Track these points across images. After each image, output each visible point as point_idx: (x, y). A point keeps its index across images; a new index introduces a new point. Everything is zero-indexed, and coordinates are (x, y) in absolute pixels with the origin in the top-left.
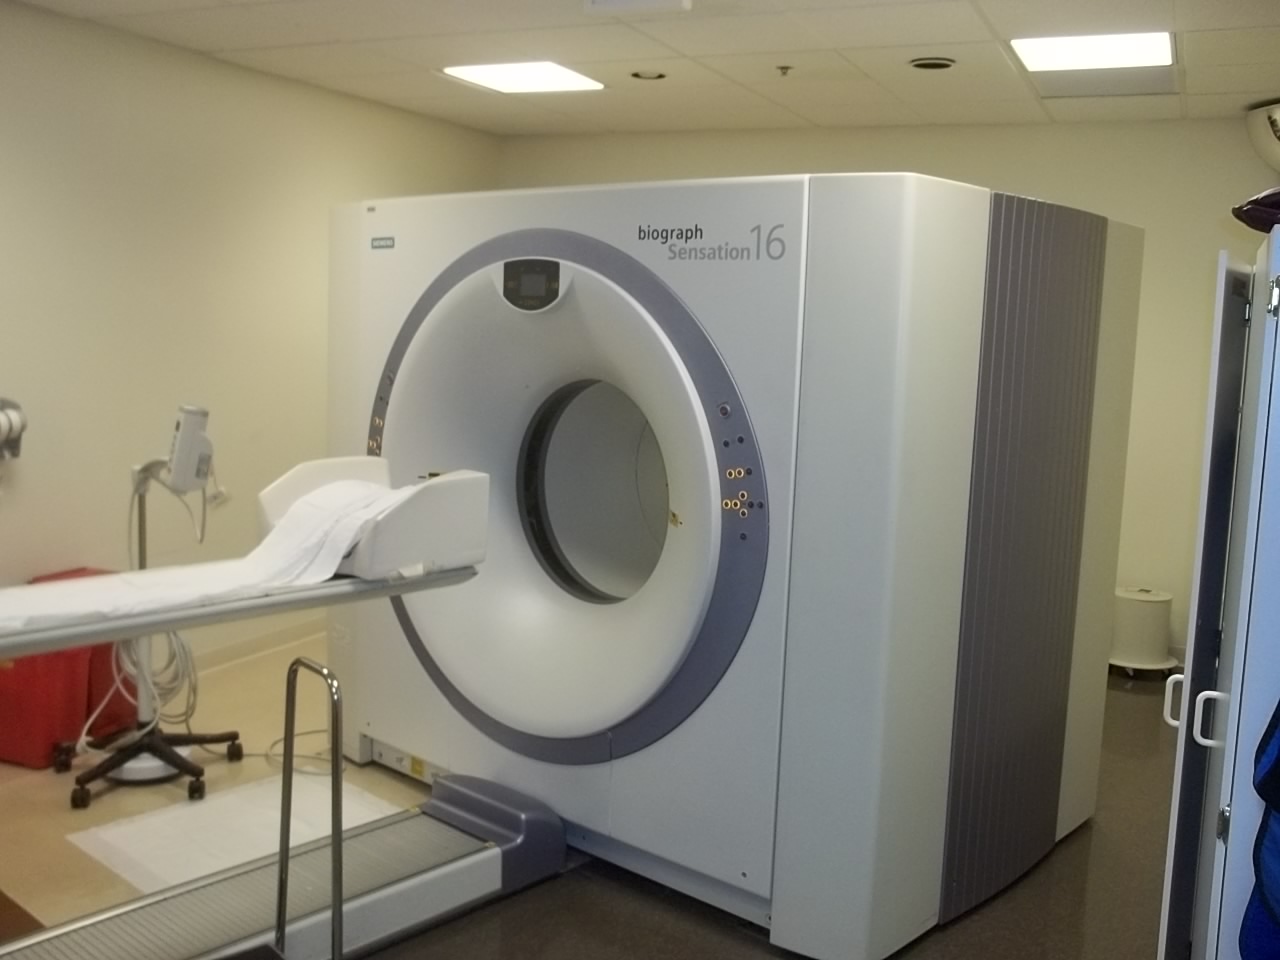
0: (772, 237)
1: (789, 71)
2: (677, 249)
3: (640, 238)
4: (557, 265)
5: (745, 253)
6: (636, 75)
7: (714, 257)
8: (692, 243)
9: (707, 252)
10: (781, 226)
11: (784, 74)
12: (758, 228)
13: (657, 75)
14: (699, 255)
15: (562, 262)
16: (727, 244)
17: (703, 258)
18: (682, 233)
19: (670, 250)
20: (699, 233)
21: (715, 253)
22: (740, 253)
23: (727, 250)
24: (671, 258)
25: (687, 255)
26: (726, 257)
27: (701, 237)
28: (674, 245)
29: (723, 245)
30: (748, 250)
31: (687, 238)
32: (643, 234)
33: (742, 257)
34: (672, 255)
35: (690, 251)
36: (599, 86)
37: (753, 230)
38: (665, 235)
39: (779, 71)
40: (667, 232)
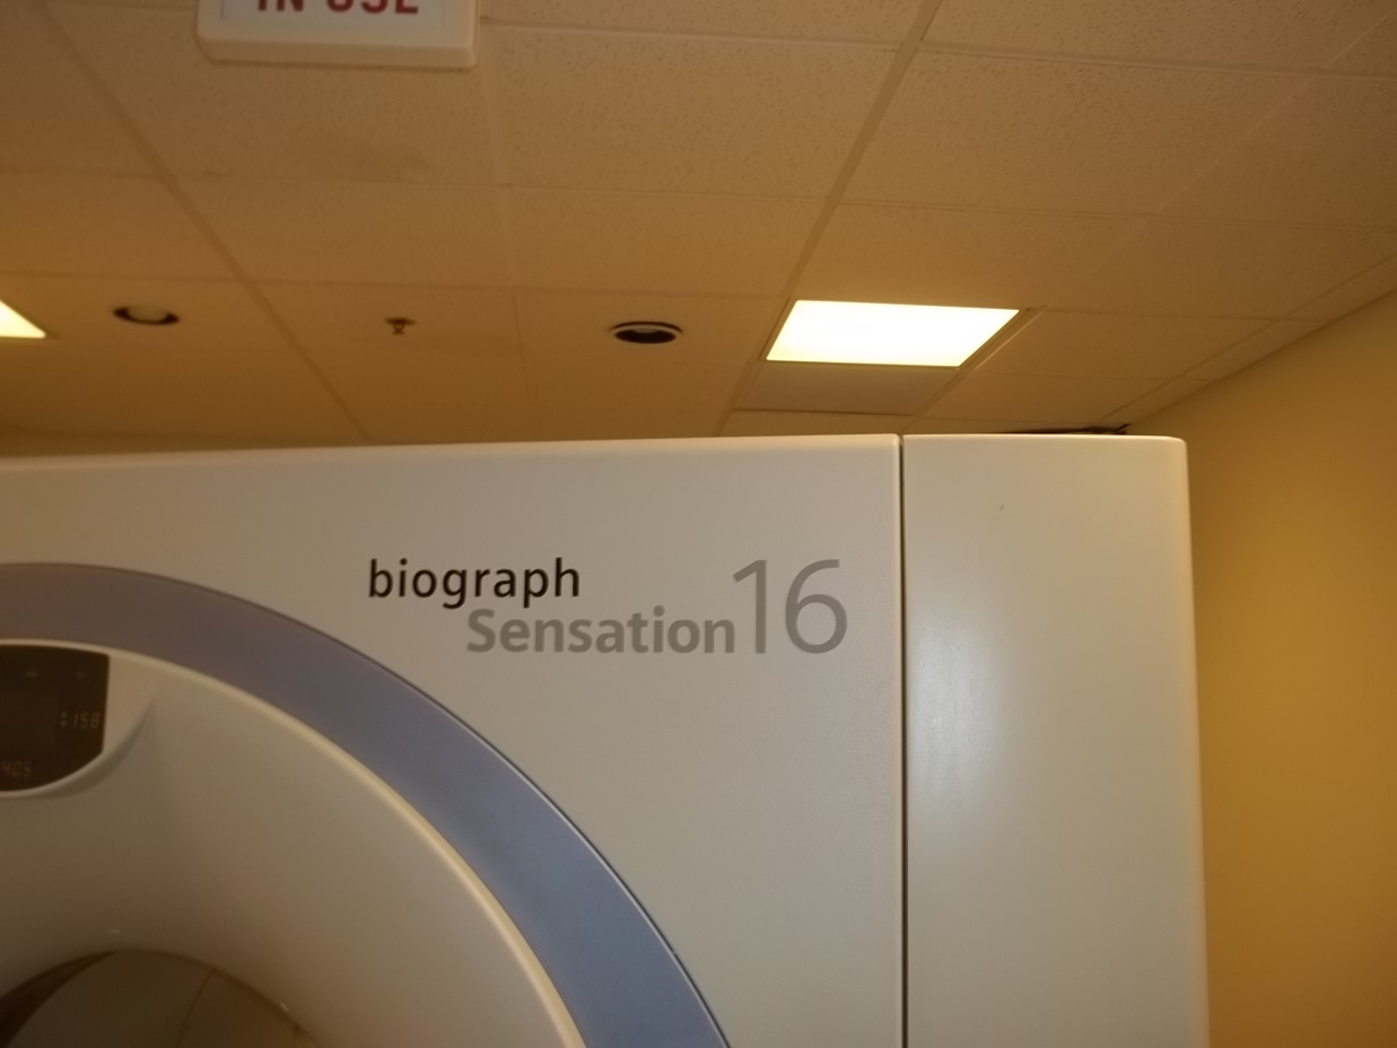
0: (802, 596)
1: (407, 329)
2: (495, 624)
3: (373, 592)
4: (101, 663)
5: (720, 633)
6: (123, 313)
7: (619, 647)
8: (545, 607)
9: (594, 632)
10: (833, 564)
11: (398, 332)
12: (759, 568)
13: (162, 316)
14: (569, 639)
15: (113, 653)
16: (659, 611)
17: (583, 649)
18: (512, 582)
19: (474, 624)
20: (567, 580)
21: (622, 635)
22: (705, 635)
23: (658, 625)
24: (473, 647)
25: (531, 641)
26: (658, 648)
27: (575, 593)
28: (489, 613)
29: (651, 618)
30: (728, 626)
31: (527, 592)
32: (381, 582)
33: (709, 648)
34: (480, 640)
35: (540, 626)
36: (37, 333)
37: (739, 576)
38: (457, 587)
39: (390, 328)
40: (463, 575)
